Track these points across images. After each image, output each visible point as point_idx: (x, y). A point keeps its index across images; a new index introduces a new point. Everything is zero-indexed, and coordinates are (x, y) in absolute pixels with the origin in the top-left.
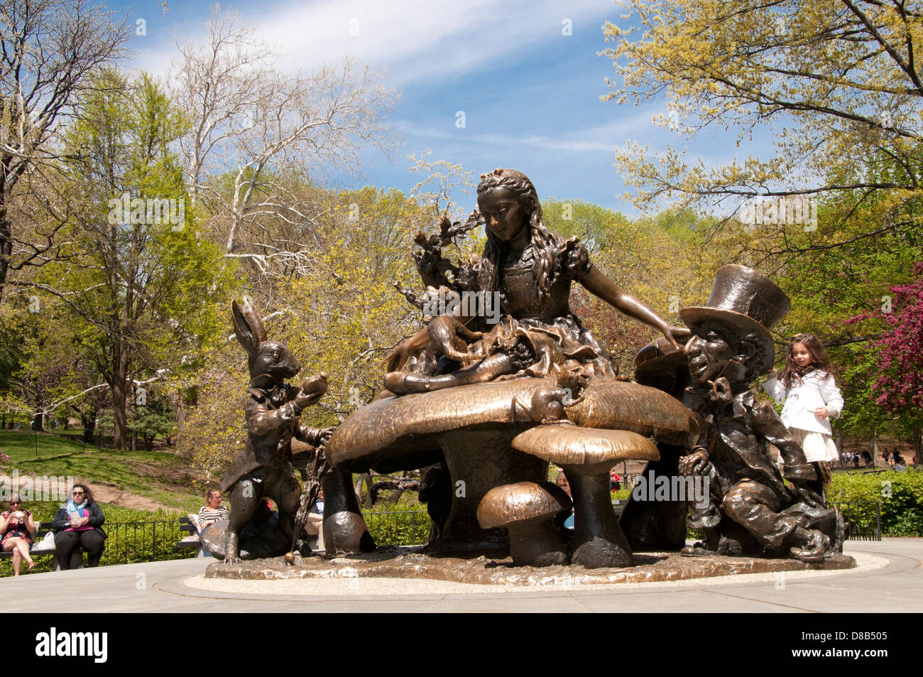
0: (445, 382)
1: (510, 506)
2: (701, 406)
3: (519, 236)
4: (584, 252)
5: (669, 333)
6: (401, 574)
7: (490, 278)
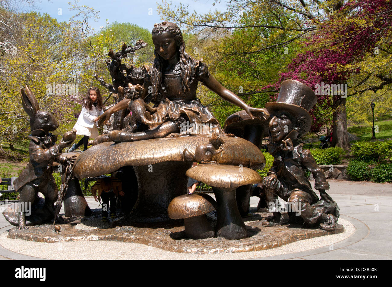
0: (141, 136)
1: (189, 209)
2: (275, 151)
3: (173, 58)
4: (206, 67)
5: (248, 111)
6: (123, 240)
7: (157, 79)
